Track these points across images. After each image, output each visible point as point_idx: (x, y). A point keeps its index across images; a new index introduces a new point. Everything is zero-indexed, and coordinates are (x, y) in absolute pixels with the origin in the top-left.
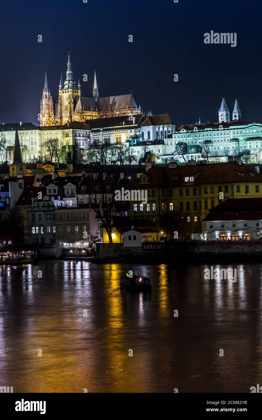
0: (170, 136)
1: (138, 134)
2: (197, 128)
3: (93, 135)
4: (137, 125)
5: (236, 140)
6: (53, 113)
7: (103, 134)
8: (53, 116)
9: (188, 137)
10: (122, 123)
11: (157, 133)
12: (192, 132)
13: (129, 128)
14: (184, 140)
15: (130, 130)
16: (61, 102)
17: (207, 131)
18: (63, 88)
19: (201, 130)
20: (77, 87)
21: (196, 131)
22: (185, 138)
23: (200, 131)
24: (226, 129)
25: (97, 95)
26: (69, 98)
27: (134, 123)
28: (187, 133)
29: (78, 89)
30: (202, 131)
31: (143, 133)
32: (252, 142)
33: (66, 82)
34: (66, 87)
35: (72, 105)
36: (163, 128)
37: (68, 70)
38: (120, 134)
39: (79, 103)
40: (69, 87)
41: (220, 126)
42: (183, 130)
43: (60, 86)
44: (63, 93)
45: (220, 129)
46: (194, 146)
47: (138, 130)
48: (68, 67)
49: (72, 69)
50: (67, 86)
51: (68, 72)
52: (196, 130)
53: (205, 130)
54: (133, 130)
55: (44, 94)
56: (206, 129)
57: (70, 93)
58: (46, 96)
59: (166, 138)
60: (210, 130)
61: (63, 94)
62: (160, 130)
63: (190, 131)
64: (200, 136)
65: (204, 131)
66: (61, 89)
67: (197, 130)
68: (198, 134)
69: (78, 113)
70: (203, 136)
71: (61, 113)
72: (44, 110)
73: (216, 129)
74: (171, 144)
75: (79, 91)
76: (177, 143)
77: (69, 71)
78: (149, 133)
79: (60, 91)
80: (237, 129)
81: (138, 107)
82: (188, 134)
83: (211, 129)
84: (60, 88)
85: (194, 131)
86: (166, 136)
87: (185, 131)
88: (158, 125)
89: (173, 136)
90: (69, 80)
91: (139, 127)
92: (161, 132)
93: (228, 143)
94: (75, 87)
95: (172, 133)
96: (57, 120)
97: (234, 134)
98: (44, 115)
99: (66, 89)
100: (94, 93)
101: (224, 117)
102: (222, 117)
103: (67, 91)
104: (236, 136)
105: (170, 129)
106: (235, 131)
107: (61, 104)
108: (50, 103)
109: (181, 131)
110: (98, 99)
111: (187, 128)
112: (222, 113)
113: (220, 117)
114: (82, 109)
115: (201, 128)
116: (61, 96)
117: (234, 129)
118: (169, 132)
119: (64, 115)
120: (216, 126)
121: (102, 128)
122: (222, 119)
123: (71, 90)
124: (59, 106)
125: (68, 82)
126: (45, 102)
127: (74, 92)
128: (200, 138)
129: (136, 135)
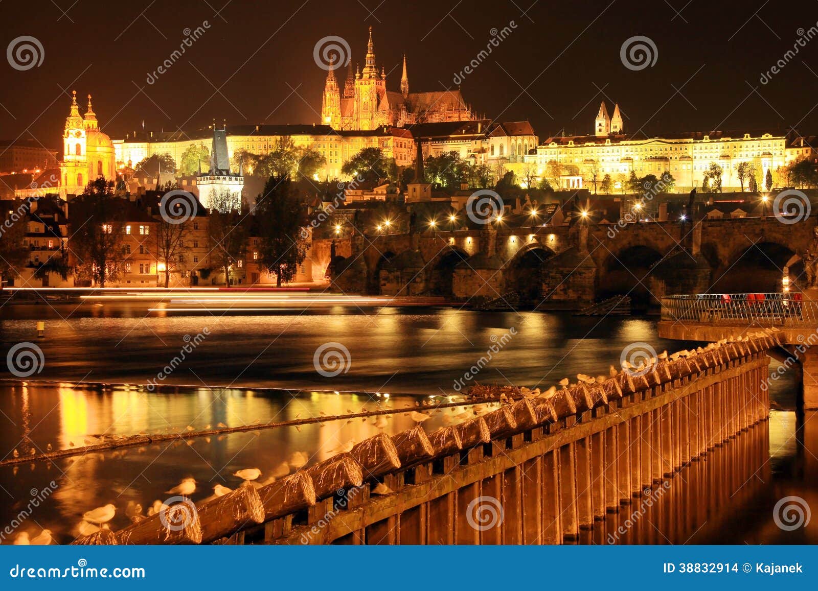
0: (533, 152)
1: (485, 146)
2: (573, 142)
4: (484, 135)
5: (629, 159)
6: (339, 111)
7: (433, 144)
8: (340, 116)
9: (560, 154)
10: (462, 131)
11: (513, 147)
12: (565, 147)
13: (473, 139)
14: (554, 158)
15: (474, 141)
16: (359, 98)
17: (587, 146)
18: (361, 77)
19: (579, 145)
20: (381, 78)
21: (571, 146)
22: (556, 156)
23: (578, 147)
24: (615, 144)
25: (407, 90)
26: (372, 92)
27: (479, 132)
28: (558, 148)
29: (382, 80)
30: (581, 147)
31: (493, 146)
32: (653, 163)
33: (365, 70)
34: (366, 76)
35: (375, 103)
36: (523, 140)
37: (369, 52)
38: (458, 146)
39: (385, 101)
40: (370, 77)
41: (607, 140)
42: (553, 144)
43: (356, 75)
44: (362, 84)
45: (606, 144)
46: (567, 167)
47: (486, 142)
48: (369, 48)
49: (375, 51)
50: (368, 76)
51: (368, 56)
52: (571, 144)
53: (585, 145)
54: (479, 142)
55: (328, 84)
56: (587, 144)
57: (372, 85)
58: (331, 86)
59: (526, 153)
60: (592, 146)
61: (361, 86)
62: (518, 143)
63: (563, 146)
64: (576, 153)
65: (584, 146)
66: (359, 79)
67: (573, 145)
68: (574, 150)
69: (384, 113)
70: (582, 153)
71: (357, 113)
72: (327, 107)
73: (601, 145)
74: (541, 163)
75: (384, 83)
76: (548, 160)
77: (371, 54)
78: (501, 147)
79: (357, 82)
80: (632, 145)
81: (468, 110)
82: (560, 149)
83: (593, 144)
84: (357, 78)
85: (569, 145)
86: (526, 151)
87: (556, 145)
88: (516, 135)
89: (539, 151)
90: (371, 67)
91: (487, 137)
92: (520, 146)
93: (618, 164)
94: (378, 77)
95: (536, 148)
96: (347, 122)
97: (627, 151)
98: (327, 113)
99: (366, 80)
100: (402, 86)
101: (604, 128)
102: (601, 128)
103: (367, 82)
104: (630, 155)
105: (532, 142)
106: (628, 148)
107: (358, 100)
108: (337, 97)
109: (550, 145)
110: (408, 95)
111: (559, 142)
112: (600, 122)
113: (597, 128)
114: (390, 108)
115: (579, 142)
116: (359, 89)
117: (627, 145)
118: (531, 146)
119: (361, 116)
120: (601, 140)
121: (430, 136)
122: (600, 130)
123: (373, 81)
124: (355, 103)
125: (368, 69)
126: (331, 97)
127: (377, 84)
128: (577, 155)
129: (482, 148)
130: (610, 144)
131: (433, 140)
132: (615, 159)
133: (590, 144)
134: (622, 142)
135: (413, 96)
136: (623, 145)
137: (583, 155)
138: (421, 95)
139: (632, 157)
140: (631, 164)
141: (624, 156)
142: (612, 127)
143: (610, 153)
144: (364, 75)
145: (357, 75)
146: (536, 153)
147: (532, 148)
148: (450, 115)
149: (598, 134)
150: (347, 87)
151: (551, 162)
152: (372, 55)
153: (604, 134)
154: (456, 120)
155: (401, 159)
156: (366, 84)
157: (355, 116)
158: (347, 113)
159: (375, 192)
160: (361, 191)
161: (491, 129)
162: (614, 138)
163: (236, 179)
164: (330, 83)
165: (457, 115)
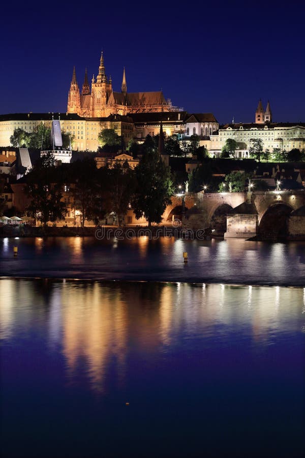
0: (216, 133)
1: (183, 129)
2: (243, 127)
3: (137, 128)
4: (182, 121)
5: (279, 139)
6: (79, 104)
7: (147, 127)
8: (80, 107)
9: (234, 135)
10: (167, 118)
11: (202, 129)
12: (237, 130)
13: (175, 124)
15: (176, 126)
16: (94, 95)
18: (95, 82)
19: (247, 130)
20: (109, 82)
21: (241, 130)
22: (231, 136)
24: (271, 129)
25: (126, 90)
26: (103, 92)
27: (179, 119)
28: (233, 131)
29: (110, 84)
31: (188, 129)
32: (296, 142)
33: (98, 77)
35: (105, 99)
36: (209, 125)
37: (101, 65)
39: (112, 97)
40: (102, 82)
41: (265, 126)
42: (229, 129)
44: (96, 86)
45: (265, 129)
46: (239, 144)
47: (184, 126)
48: (101, 63)
49: (104, 65)
50: (100, 81)
51: (100, 67)
52: (241, 128)
54: (179, 126)
55: (72, 86)
56: (252, 129)
57: (102, 87)
58: (74, 88)
59: (211, 134)
61: (95, 88)
62: (205, 127)
65: (250, 130)
67: (243, 129)
68: (243, 133)
69: (111, 106)
70: (248, 134)
71: (93, 106)
72: (71, 101)
73: (261, 129)
74: (221, 141)
75: (111, 85)
76: (226, 139)
78: (194, 130)
79: (92, 85)
83: (256, 129)
84: (93, 82)
86: (211, 132)
87: (231, 129)
88: (204, 122)
89: (219, 133)
90: (102, 75)
91: (184, 123)
92: (207, 129)
93: (273, 142)
94: (107, 82)
95: (218, 130)
96: (84, 111)
97: (279, 134)
98: (71, 106)
99: (98, 83)
100: (122, 88)
101: (261, 118)
102: (259, 118)
103: (100, 85)
104: (281, 136)
105: (215, 127)
106: (279, 132)
107: (93, 97)
108: (78, 95)
109: (227, 129)
110: (127, 94)
111: (233, 127)
112: (259, 114)
113: (257, 118)
114: (115, 103)
115: (247, 127)
116: (93, 89)
117: (279, 130)
118: (214, 129)
119: (96, 108)
120: (260, 127)
121: (145, 121)
122: (259, 120)
123: (103, 84)
124: (91, 98)
125: (101, 76)
126: (73, 94)
127: (106, 86)
128: (245, 136)
129: (181, 130)
130: (267, 129)
131: (148, 124)
132: (271, 139)
133: (254, 129)
134: (275, 128)
135: (130, 94)
136: (276, 130)
137: (249, 136)
138: (135, 94)
139: (282, 138)
140: (281, 142)
141: (276, 137)
142: (265, 118)
143: (264, 135)
144: (98, 81)
145: (93, 80)
147: (215, 131)
148: (156, 108)
149: (257, 122)
150: (84, 88)
151: (228, 140)
152: (103, 67)
153: (261, 122)
154: (159, 111)
155: (126, 137)
156: (98, 86)
157: (91, 107)
158: (84, 105)
159: (115, 159)
160: (106, 158)
161: (188, 117)
162: (271, 125)
163: (67, 153)
164: (73, 85)
165: (161, 107)
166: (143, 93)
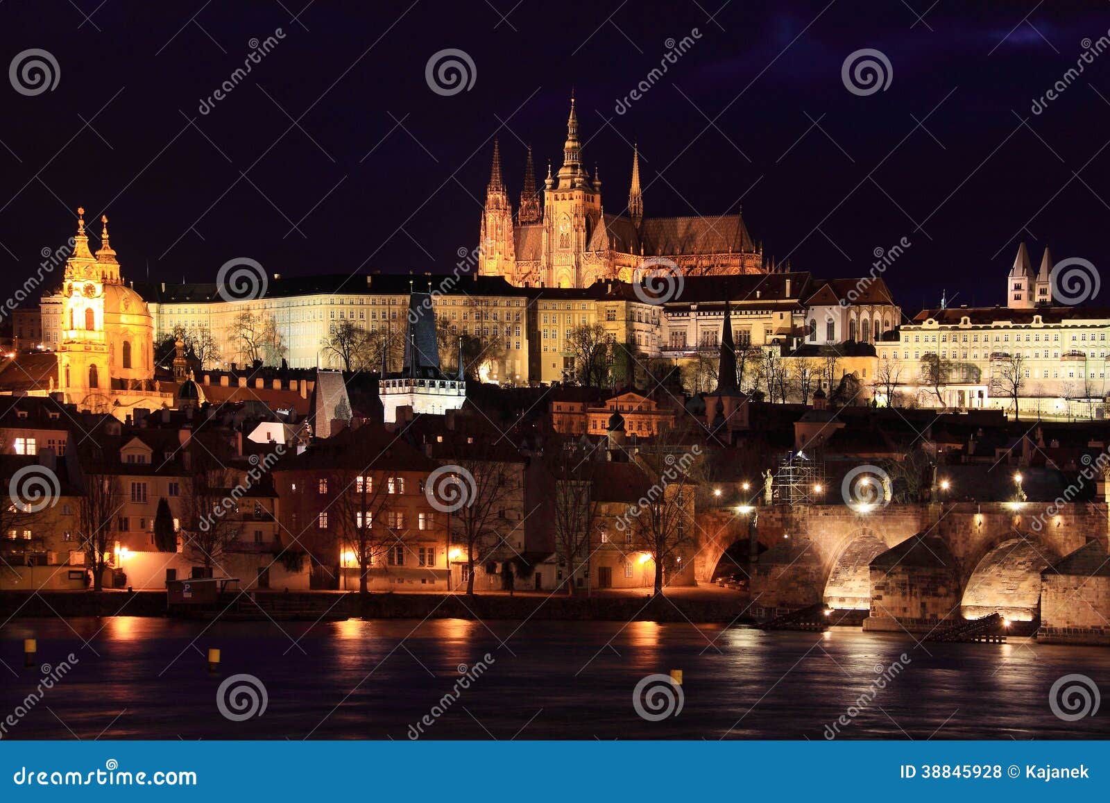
0: (893, 336)
1: (800, 324)
2: (968, 319)
3: (669, 318)
4: (796, 301)
5: (1075, 355)
6: (511, 250)
7: (698, 318)
8: (513, 258)
9: (944, 341)
10: (754, 292)
11: (852, 325)
12: (954, 329)
13: (776, 308)
14: (933, 348)
15: (777, 313)
16: (551, 225)
17: (997, 328)
18: (555, 186)
19: (981, 326)
20: (593, 187)
21: (966, 327)
22: (935, 344)
23: (978, 328)
24: (1052, 325)
25: (641, 212)
26: (576, 215)
27: (788, 295)
28: (940, 329)
29: (595, 192)
30: (984, 328)
31: (813, 323)
33: (563, 172)
34: (564, 184)
35: (583, 235)
36: (871, 314)
37: (570, 138)
38: (749, 322)
39: (601, 231)
40: (573, 186)
41: (1035, 317)
42: (931, 323)
43: (546, 181)
44: (557, 199)
45: (1033, 324)
46: (959, 366)
47: (801, 315)
48: (571, 131)
49: (580, 137)
50: (568, 182)
51: (568, 144)
52: (965, 322)
53: (993, 326)
54: (787, 314)
55: (491, 197)
56: (995, 324)
57: (576, 201)
58: (497, 202)
59: (877, 339)
60: (1006, 327)
61: (555, 203)
62: (862, 318)
63: (950, 326)
64: (976, 341)
65: (990, 328)
66: (551, 190)
67: (970, 325)
68: (971, 335)
69: (599, 256)
70: (986, 340)
71: (549, 254)
72: (489, 241)
73: (1023, 325)
74: (895, 357)
75: (598, 197)
76: (921, 354)
77: (573, 141)
78: (831, 327)
79: (547, 194)
80: (1083, 327)
81: (757, 252)
82: (944, 332)
83: (1009, 323)
84: (548, 187)
85: (961, 325)
86: (877, 334)
87: (936, 324)
88: (858, 304)
89: (902, 334)
90: (574, 167)
91: (803, 306)
92: (865, 324)
93: (1057, 363)
94: (588, 187)
95: (898, 328)
96: (525, 270)
97: (1074, 339)
98: (489, 253)
99: (563, 190)
100: (631, 204)
101: (1024, 294)
102: (1018, 292)
103: (567, 195)
104: (1080, 346)
105: (888, 317)
106: (1075, 332)
107: (550, 230)
108: (507, 222)
109: (925, 325)
110: (642, 222)
111: (943, 319)
112: (1017, 282)
113: (1011, 294)
114: (611, 247)
115: (982, 319)
116: (551, 208)
117: (1074, 327)
118: (887, 324)
119: (556, 260)
120: (1021, 318)
121: (695, 302)
122: (1018, 298)
123: (577, 193)
124: (544, 234)
125: (569, 170)
126: (496, 221)
127: (586, 199)
128: (977, 344)
129: (794, 326)
130: (1041, 324)
131: (699, 309)
132: (1051, 354)
133: (1002, 324)
134: (1065, 322)
135: (651, 223)
136: (1066, 327)
137: (988, 344)
138: (666, 222)
139: (1083, 350)
140: (1082, 363)
141: (1068, 348)
142: (1037, 292)
143: (1033, 343)
144: (562, 183)
145: (548, 181)
146: (898, 339)
147: (889, 329)
148: (724, 262)
149: (1012, 304)
150: (524, 203)
151: (927, 357)
152: (576, 144)
153: (1024, 304)
154: (734, 271)
155: (640, 345)
156: (564, 199)
157: (543, 258)
158: (526, 252)
159: (608, 408)
160: (581, 404)
161: (811, 290)
162: (1052, 314)
163: (453, 386)
164: (495, 196)
165: (737, 262)
166: (688, 219)
